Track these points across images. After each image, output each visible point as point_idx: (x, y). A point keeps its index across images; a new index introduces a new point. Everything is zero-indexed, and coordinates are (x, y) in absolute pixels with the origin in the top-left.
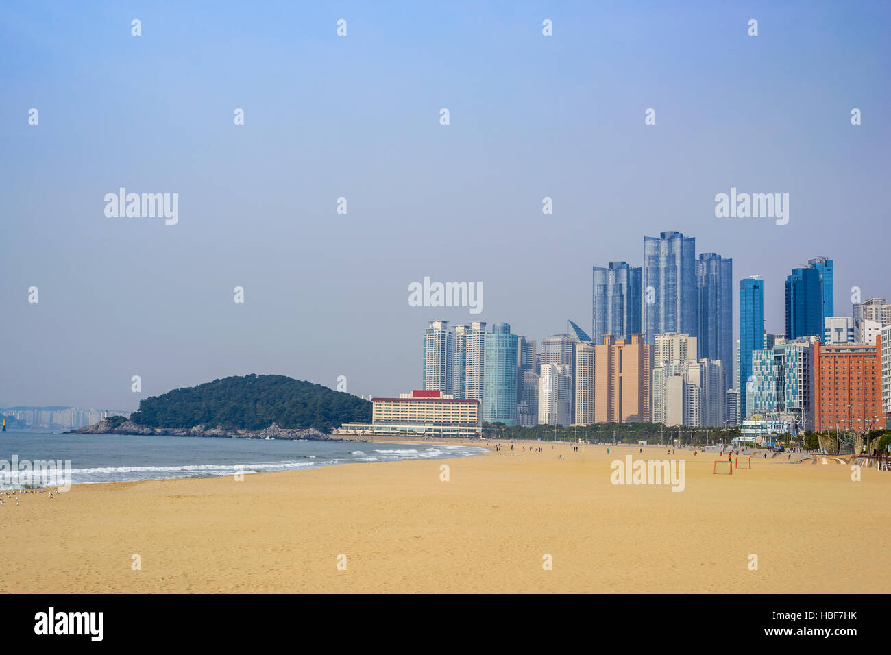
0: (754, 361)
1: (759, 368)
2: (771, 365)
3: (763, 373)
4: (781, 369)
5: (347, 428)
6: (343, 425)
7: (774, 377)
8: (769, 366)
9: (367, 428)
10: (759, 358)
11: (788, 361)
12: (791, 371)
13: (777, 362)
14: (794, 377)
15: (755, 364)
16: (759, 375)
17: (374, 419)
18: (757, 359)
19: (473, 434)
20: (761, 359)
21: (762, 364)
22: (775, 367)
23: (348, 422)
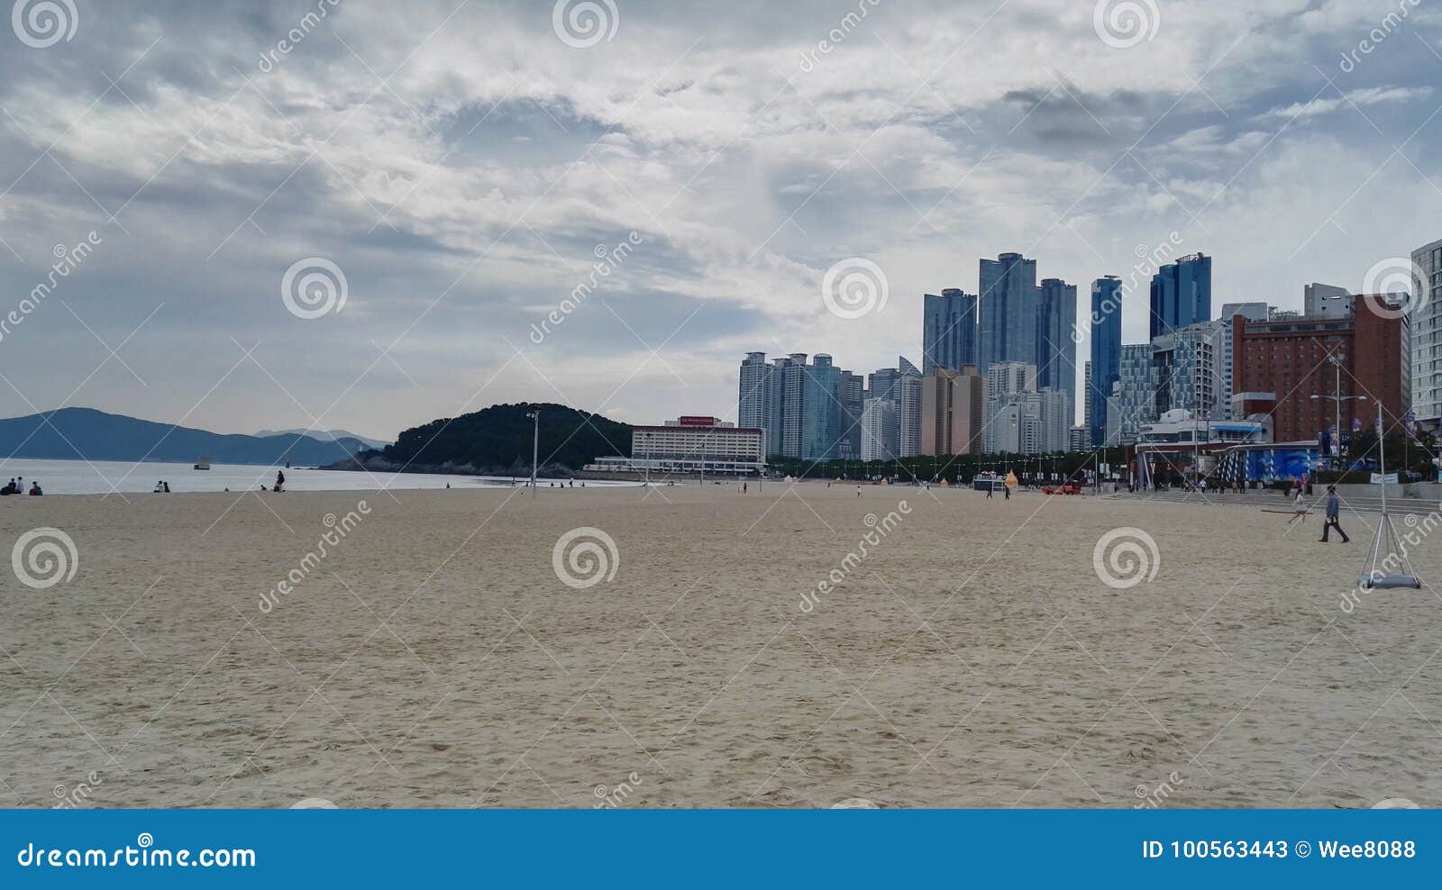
0: (1121, 361)
1: (1130, 372)
2: (1149, 367)
3: (1135, 379)
4: (1165, 373)
5: (600, 463)
6: (596, 459)
7: (1153, 383)
8: (1145, 369)
9: (624, 463)
10: (1130, 355)
11: (1179, 357)
12: (1183, 372)
13: (1158, 362)
14: (1188, 381)
15: (1124, 366)
16: (1130, 382)
17: (633, 452)
18: (1127, 358)
19: (752, 470)
20: (1133, 358)
21: (1136, 364)
22: (1154, 370)
23: (602, 456)
